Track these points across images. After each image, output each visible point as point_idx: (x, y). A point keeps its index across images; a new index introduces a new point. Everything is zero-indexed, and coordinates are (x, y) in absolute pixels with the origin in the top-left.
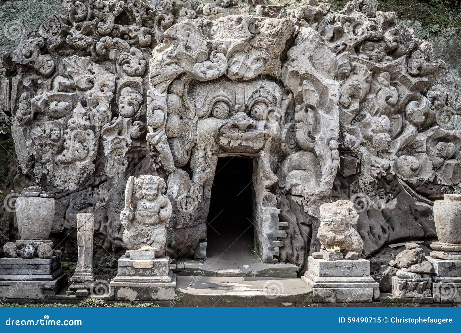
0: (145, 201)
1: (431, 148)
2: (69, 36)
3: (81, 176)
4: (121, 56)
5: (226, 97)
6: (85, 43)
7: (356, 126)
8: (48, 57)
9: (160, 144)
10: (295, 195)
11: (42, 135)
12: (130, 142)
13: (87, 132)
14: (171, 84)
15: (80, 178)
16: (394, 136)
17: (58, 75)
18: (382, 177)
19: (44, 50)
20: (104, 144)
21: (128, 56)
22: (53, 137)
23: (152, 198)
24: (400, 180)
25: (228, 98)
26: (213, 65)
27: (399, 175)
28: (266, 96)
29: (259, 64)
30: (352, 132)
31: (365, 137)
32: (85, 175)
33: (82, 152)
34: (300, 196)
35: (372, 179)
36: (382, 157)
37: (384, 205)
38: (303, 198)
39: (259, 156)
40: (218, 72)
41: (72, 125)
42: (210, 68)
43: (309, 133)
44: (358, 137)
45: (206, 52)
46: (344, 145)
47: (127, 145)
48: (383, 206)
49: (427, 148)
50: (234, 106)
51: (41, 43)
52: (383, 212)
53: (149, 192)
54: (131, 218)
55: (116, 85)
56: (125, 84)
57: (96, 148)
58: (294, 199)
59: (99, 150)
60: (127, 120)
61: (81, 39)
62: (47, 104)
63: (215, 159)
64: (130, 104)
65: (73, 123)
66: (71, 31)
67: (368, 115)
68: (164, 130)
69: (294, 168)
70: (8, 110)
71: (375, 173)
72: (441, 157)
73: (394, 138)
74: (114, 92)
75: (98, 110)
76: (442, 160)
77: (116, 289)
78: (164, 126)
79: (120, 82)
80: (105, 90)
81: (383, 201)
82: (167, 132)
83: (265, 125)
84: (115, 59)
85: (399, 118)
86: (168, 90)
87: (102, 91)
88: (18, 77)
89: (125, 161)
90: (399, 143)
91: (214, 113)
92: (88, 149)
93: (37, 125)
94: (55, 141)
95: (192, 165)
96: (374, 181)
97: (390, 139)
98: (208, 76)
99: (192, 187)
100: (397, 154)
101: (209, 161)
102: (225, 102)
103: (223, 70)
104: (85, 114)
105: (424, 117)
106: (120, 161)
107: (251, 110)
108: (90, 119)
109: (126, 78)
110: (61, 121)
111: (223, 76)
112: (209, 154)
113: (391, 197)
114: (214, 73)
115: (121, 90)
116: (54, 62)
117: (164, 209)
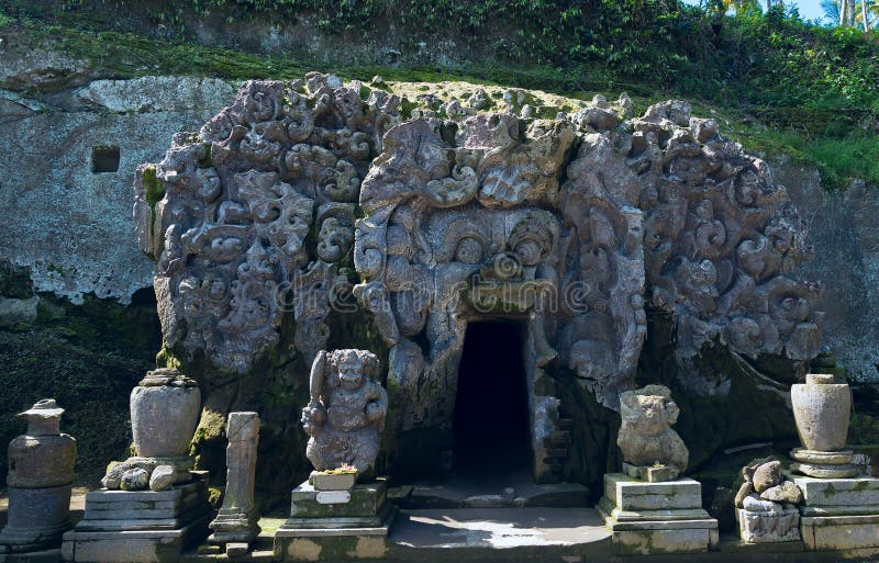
0: (342, 391)
1: (775, 307)
2: (244, 141)
3: (257, 351)
4: (323, 173)
5: (477, 232)
6: (268, 153)
7: (668, 277)
8: (211, 172)
10: (583, 379)
11: (196, 289)
13: (267, 284)
14: (395, 210)
15: (255, 354)
16: (722, 290)
17: (226, 199)
18: (709, 349)
19: (204, 162)
21: (334, 173)
22: (214, 292)
23: (353, 386)
24: (734, 353)
25: (480, 234)
26: (457, 183)
27: (732, 347)
28: (537, 230)
29: (525, 184)
30: (662, 285)
31: (681, 292)
32: (263, 349)
33: (258, 316)
34: (591, 379)
35: (694, 353)
36: (707, 321)
38: (595, 383)
39: (528, 319)
40: (464, 195)
41: (244, 274)
42: (452, 188)
43: (601, 285)
44: (671, 292)
45: (445, 164)
46: (653, 304)
48: (712, 392)
49: (770, 307)
50: (489, 245)
51: (200, 151)
52: (713, 401)
53: (349, 377)
54: (319, 418)
55: (315, 214)
56: (328, 213)
58: (582, 384)
60: (330, 265)
61: (262, 146)
62: (206, 242)
63: (463, 324)
64: (334, 243)
65: (245, 270)
66: (248, 135)
67: (685, 260)
68: (382, 280)
69: (581, 336)
70: (149, 250)
71: (697, 344)
72: (790, 319)
73: (722, 294)
74: (311, 224)
75: (286, 251)
76: (792, 323)
77: (286, 541)
78: (382, 274)
79: (322, 210)
80: (297, 221)
81: (712, 385)
82: (386, 282)
83: (537, 272)
84: (315, 176)
85: (727, 265)
86: (389, 220)
87: (292, 223)
88: (163, 201)
89: (327, 328)
90: (730, 299)
91: (461, 256)
92: (268, 311)
93: (192, 273)
94: (215, 298)
95: (429, 333)
96: (698, 356)
97: (717, 295)
98: (449, 197)
99: (427, 368)
100: (727, 316)
101: (453, 326)
102: (476, 238)
103: (471, 191)
104: (265, 257)
105: (763, 264)
106: (318, 327)
107: (515, 251)
108: (276, 266)
109: (330, 206)
110: (227, 268)
111: (473, 202)
112: (452, 317)
113: (723, 379)
114: (458, 195)
115: (322, 221)
116: (221, 179)
117: (374, 404)
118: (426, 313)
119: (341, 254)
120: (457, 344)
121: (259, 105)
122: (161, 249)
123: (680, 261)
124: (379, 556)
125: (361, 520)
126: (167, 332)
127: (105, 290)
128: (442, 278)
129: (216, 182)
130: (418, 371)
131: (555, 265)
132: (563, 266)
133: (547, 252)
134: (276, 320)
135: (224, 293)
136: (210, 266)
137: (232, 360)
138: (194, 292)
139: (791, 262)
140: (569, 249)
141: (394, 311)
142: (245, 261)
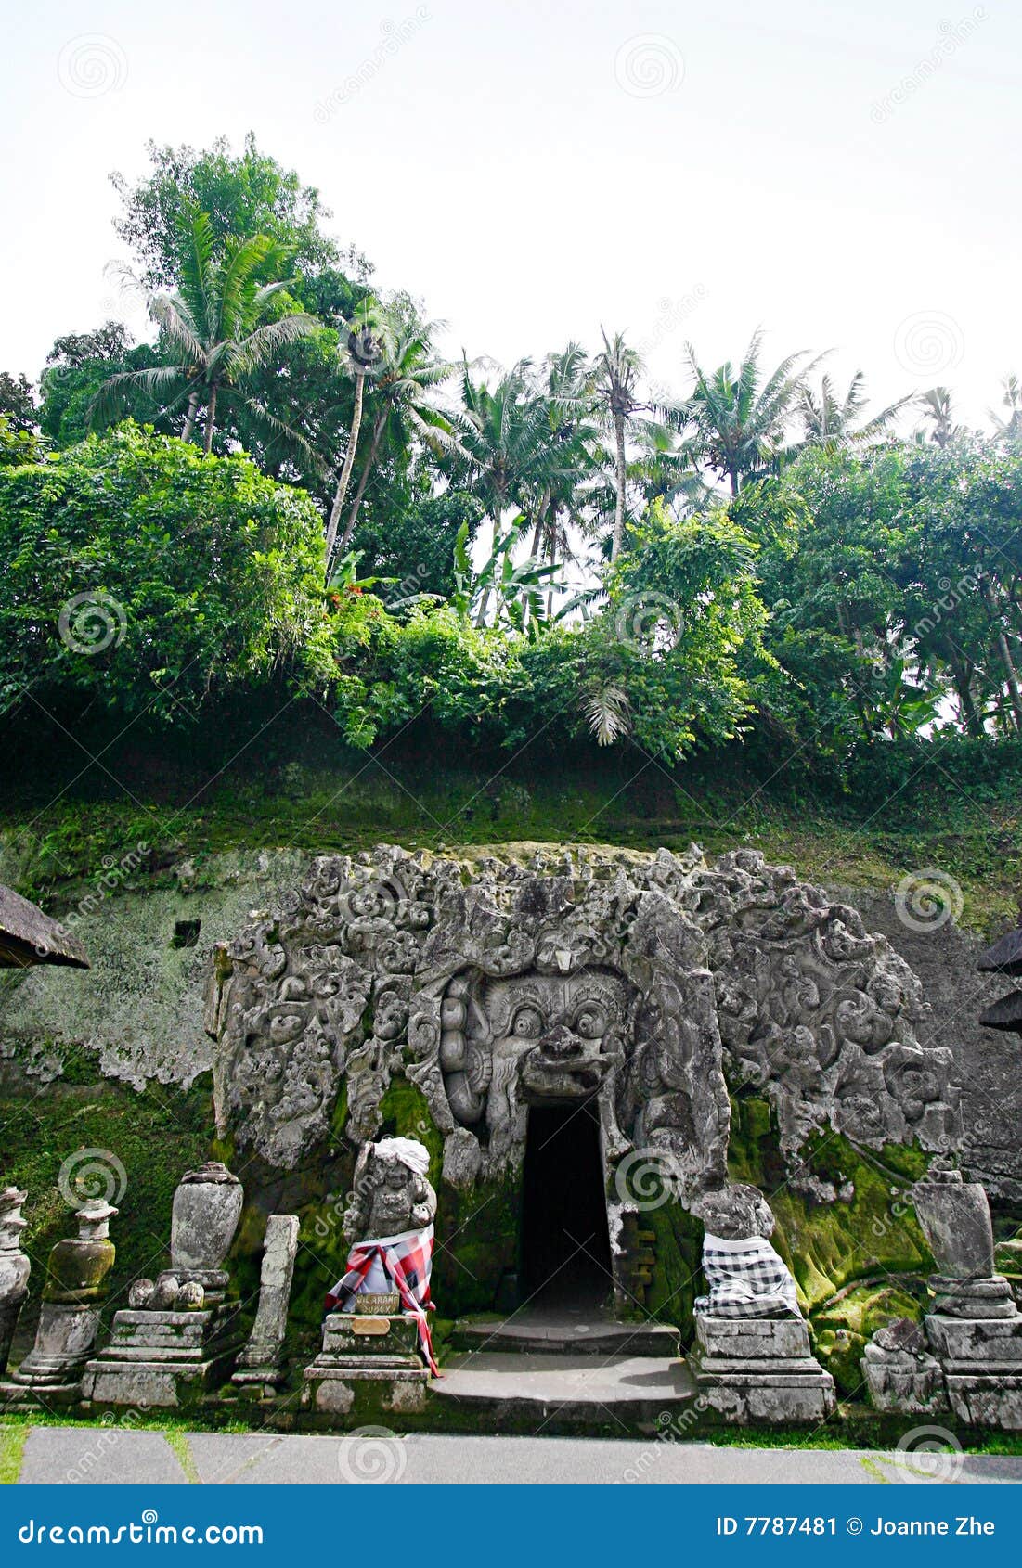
0: (386, 1189)
1: (894, 1083)
2: (310, 917)
3: (305, 1143)
4: (384, 944)
5: (535, 1002)
6: (331, 926)
7: (757, 1047)
8: (278, 948)
9: (427, 1083)
11: (252, 1071)
12: (388, 1080)
13: (322, 1065)
14: (450, 982)
15: (305, 1146)
16: (825, 1062)
17: (291, 975)
18: (818, 1138)
19: (272, 938)
20: (349, 1086)
21: (394, 943)
22: (269, 1075)
23: (398, 1183)
24: (851, 1144)
25: (538, 1004)
26: (512, 951)
27: (847, 1135)
28: (598, 998)
29: (583, 948)
30: (752, 1057)
31: (774, 1064)
32: (312, 1141)
33: (310, 1100)
35: (800, 1144)
36: (812, 1101)
37: (834, 1195)
40: (519, 961)
41: (301, 1056)
42: (506, 956)
44: (763, 1066)
45: (500, 932)
47: (383, 1086)
48: (832, 1197)
49: (888, 1083)
50: (548, 1015)
51: (269, 928)
52: (834, 1207)
53: (393, 1173)
54: (361, 1223)
55: (373, 988)
56: (386, 985)
57: (334, 1093)
59: (338, 1095)
60: (385, 1043)
61: (326, 921)
62: (267, 1020)
63: (525, 1107)
64: (391, 1018)
65: (302, 1051)
66: (315, 910)
67: (775, 1026)
68: (436, 1059)
69: (659, 1123)
70: (213, 1031)
71: (803, 1132)
72: (916, 1098)
73: (825, 1068)
74: (369, 998)
75: (342, 1028)
76: (919, 1103)
77: (316, 1382)
78: (435, 1052)
79: (379, 984)
80: (355, 995)
81: (830, 1187)
82: (441, 1062)
83: (601, 1046)
84: (375, 948)
85: (827, 1030)
86: (445, 993)
87: (351, 997)
88: (231, 980)
89: (380, 1115)
90: (836, 1074)
91: (518, 1029)
92: (321, 1096)
93: (251, 1055)
94: (270, 1081)
95: (489, 1120)
96: (805, 1147)
97: (818, 1068)
98: (504, 966)
99: (486, 1163)
100: (837, 1094)
101: (513, 1112)
102: (534, 1010)
103: (527, 959)
104: (322, 1036)
105: (869, 1028)
106: (372, 1114)
107: (577, 1022)
108: (332, 1044)
109: (388, 978)
110: (284, 1048)
111: (531, 970)
112: (513, 1100)
113: (843, 1178)
114: (513, 963)
115: (379, 995)
116: (287, 955)
117: (421, 1206)
118: (484, 1095)
119: (397, 1031)
120: (520, 1130)
121: (326, 880)
122: (224, 1029)
123: (769, 1027)
124: (418, 1410)
125: (401, 1359)
126: (220, 1121)
127: (168, 1074)
128: (499, 1055)
129: (281, 957)
130: (475, 1167)
131: (622, 1036)
132: (632, 1037)
133: (611, 1022)
134: (329, 1106)
135: (280, 1076)
136: (269, 1047)
137: (281, 1154)
138: (250, 1076)
139: (906, 1024)
140: (637, 1018)
141: (448, 1095)
142: (302, 1040)
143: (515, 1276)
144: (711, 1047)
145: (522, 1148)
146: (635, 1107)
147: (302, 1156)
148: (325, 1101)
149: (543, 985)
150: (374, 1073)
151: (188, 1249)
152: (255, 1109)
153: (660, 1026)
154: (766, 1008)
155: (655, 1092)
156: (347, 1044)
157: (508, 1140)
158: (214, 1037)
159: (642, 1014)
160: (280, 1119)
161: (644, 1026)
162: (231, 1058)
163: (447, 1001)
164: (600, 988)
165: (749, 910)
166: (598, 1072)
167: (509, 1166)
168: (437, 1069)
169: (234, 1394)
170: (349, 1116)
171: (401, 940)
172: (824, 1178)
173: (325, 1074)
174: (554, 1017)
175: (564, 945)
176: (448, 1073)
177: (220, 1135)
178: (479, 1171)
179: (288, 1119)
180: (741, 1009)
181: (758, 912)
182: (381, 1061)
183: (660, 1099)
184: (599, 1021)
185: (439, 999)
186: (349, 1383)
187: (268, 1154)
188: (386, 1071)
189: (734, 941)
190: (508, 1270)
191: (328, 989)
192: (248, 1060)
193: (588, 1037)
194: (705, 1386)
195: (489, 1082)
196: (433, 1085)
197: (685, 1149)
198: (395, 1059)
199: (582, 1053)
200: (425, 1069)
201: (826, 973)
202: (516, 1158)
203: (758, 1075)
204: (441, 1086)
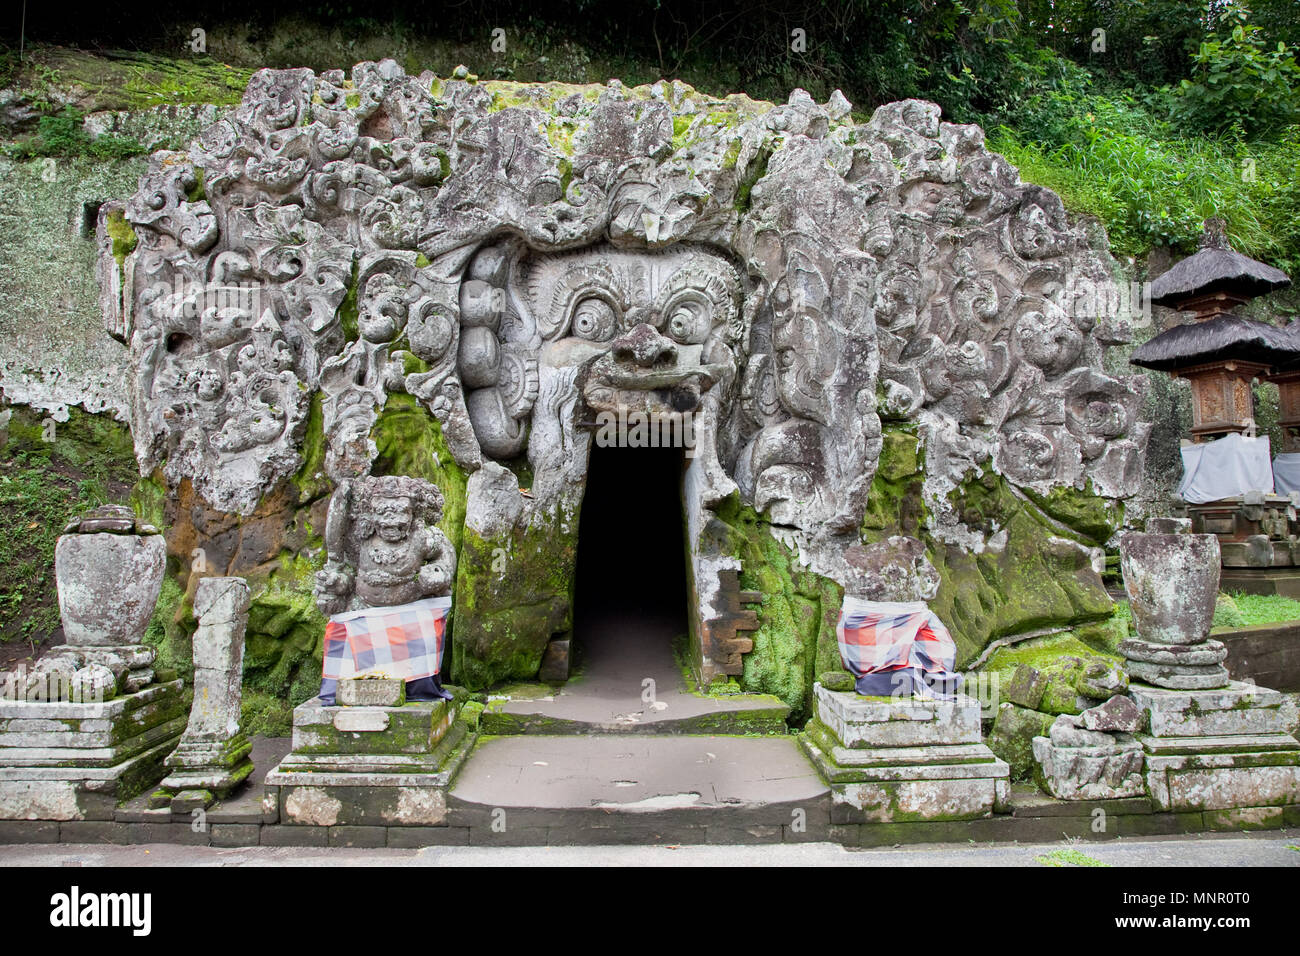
0: (378, 543)
1: (1074, 415)
2: (251, 160)
3: (265, 481)
4: (370, 204)
5: (607, 288)
6: (286, 175)
7: (911, 366)
8: (203, 207)
9: (439, 400)
10: (778, 526)
11: (178, 384)
12: (382, 398)
13: (281, 376)
14: (475, 254)
15: (264, 486)
16: (994, 387)
17: (227, 248)
18: (975, 479)
19: (192, 191)
20: (324, 406)
21: (387, 204)
22: (203, 390)
23: (395, 535)
24: (1012, 487)
25: (611, 291)
26: (574, 210)
27: (1008, 477)
28: (703, 286)
29: (684, 211)
30: (902, 378)
31: (931, 389)
32: (275, 479)
33: (266, 425)
34: (791, 527)
35: (951, 486)
36: (971, 435)
37: (983, 546)
38: (797, 532)
40: (584, 227)
41: (249, 363)
42: (564, 217)
44: (915, 391)
45: (554, 179)
46: (887, 409)
47: (376, 406)
48: (979, 548)
49: (1068, 415)
50: (625, 308)
51: (185, 176)
52: (980, 561)
53: (387, 521)
55: (355, 268)
56: (376, 265)
57: (302, 415)
58: (777, 535)
59: (309, 418)
60: (376, 347)
61: (278, 167)
64: (385, 312)
65: (251, 357)
66: (258, 151)
67: (936, 340)
68: (453, 365)
69: (774, 460)
70: (119, 331)
71: (957, 472)
72: (1098, 435)
73: (995, 393)
74: (349, 283)
75: (309, 325)
76: (1100, 441)
77: (283, 792)
78: (451, 355)
79: (366, 263)
80: (327, 276)
81: (979, 536)
82: (460, 370)
83: (702, 356)
84: (356, 211)
85: (1002, 348)
86: (466, 272)
87: (321, 281)
88: (135, 255)
89: (371, 445)
90: (1006, 403)
91: (579, 326)
92: (284, 418)
93: (176, 363)
94: (208, 398)
95: (532, 453)
96: (957, 490)
97: (987, 395)
98: (560, 235)
99: (528, 508)
100: (1002, 429)
101: (569, 443)
102: (604, 299)
103: (596, 223)
104: (280, 335)
105: (1056, 347)
106: (359, 445)
107: (667, 321)
108: (296, 348)
109: (380, 254)
110: (224, 353)
111: (600, 241)
112: (568, 427)
113: (995, 527)
114: (575, 228)
115: (365, 279)
116: (218, 220)
117: (432, 566)
118: (527, 419)
119: (395, 330)
120: (577, 466)
121: (276, 106)
122: (133, 329)
123: (929, 341)
124: (435, 819)
125: (406, 760)
126: (141, 451)
127: (98, 401)
128: (550, 364)
129: (211, 223)
130: (512, 514)
131: (733, 343)
132: (746, 345)
133: (718, 323)
134: (295, 434)
135: (219, 392)
136: (201, 352)
137: (232, 495)
138: (175, 391)
139: (1097, 346)
140: (755, 320)
141: (472, 417)
142: (251, 342)
143: (568, 642)
144: (865, 358)
145: (580, 490)
146: (741, 438)
147: (262, 496)
148: (290, 426)
149: (620, 264)
150: (360, 389)
151: (84, 620)
152: (188, 437)
153: (789, 328)
154: (926, 316)
155: (771, 420)
156: (319, 348)
157: (559, 479)
158: (119, 338)
159: (762, 315)
160: (224, 450)
161: (763, 331)
162: (147, 368)
163: (468, 284)
164: (708, 272)
165: (919, 181)
166: (696, 390)
167: (560, 514)
168: (454, 380)
169: (165, 803)
170: (327, 446)
171: (398, 199)
172: (974, 526)
173: (288, 389)
174: (634, 310)
175: (653, 206)
176: (471, 387)
177: (145, 472)
178: (519, 519)
179: (237, 450)
180: (895, 316)
181: (931, 186)
182: (371, 372)
183: (780, 428)
184: (701, 319)
185: (458, 278)
186: (331, 791)
187: (214, 496)
188: (380, 387)
189: (895, 225)
190: (557, 636)
191: (286, 268)
192: (171, 369)
193: (683, 341)
194: (839, 782)
195: (535, 401)
196: (449, 405)
197: (811, 492)
198: (390, 371)
199: (674, 363)
200: (436, 380)
201: (1011, 277)
202: (571, 503)
203: (906, 403)
204: (461, 402)
